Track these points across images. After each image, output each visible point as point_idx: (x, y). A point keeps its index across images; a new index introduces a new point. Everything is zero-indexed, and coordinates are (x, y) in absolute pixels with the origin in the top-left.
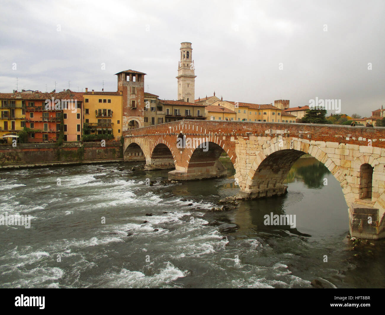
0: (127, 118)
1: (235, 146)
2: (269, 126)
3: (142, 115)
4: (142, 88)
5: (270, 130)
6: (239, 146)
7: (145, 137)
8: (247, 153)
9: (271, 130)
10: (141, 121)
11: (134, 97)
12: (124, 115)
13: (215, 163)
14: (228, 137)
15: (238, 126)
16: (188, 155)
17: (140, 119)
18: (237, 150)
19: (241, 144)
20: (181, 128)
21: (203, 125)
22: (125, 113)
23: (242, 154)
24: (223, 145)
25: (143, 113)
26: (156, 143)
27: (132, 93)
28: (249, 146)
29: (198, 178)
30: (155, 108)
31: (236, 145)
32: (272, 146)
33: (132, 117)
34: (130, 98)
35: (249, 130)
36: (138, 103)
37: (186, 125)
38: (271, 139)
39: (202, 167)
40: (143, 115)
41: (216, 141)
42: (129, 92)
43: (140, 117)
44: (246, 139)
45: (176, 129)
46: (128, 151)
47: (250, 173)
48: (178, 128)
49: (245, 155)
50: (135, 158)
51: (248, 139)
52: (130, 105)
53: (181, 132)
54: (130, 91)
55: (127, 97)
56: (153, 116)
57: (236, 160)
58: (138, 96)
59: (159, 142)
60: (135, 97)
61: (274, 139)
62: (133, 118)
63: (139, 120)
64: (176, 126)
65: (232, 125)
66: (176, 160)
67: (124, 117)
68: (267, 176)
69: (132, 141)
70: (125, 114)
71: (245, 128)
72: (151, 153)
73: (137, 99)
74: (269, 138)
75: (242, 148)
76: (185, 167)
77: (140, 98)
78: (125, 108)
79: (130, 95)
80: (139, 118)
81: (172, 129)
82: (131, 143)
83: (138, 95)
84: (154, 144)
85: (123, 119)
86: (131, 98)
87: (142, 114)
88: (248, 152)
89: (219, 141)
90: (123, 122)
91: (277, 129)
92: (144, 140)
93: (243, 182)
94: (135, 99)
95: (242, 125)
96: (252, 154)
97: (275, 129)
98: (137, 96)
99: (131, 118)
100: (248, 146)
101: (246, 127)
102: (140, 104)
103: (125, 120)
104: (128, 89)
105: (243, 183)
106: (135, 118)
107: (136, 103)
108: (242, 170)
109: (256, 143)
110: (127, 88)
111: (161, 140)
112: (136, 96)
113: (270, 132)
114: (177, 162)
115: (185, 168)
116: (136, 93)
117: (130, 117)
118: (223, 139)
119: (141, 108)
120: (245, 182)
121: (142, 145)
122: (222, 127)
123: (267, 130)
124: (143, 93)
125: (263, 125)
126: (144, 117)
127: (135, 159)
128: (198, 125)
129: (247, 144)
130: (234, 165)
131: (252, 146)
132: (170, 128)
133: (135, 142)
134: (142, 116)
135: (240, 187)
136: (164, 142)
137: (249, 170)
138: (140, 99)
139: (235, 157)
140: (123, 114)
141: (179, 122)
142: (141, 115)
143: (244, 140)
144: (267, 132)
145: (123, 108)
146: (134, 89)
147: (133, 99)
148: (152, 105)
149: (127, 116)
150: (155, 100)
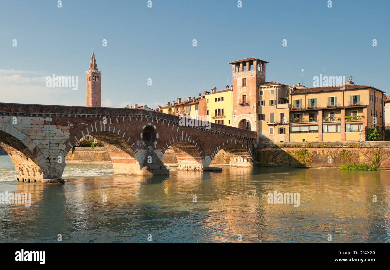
0: (237, 117)
10: (253, 119)
11: (244, 89)
12: (234, 113)
22: (235, 111)
27: (242, 86)
30: (275, 100)
33: (242, 115)
34: (240, 93)
36: (249, 97)
42: (239, 85)
43: (252, 114)
52: (240, 100)
54: (241, 84)
55: (237, 91)
56: (272, 112)
58: (249, 89)
60: (246, 90)
62: (244, 116)
63: (251, 118)
67: (234, 115)
73: (248, 92)
78: (235, 104)
79: (240, 88)
80: (251, 116)
83: (249, 87)
85: (234, 119)
86: (242, 91)
87: (254, 110)
90: (234, 121)
94: (246, 93)
99: (242, 117)
102: (251, 98)
104: (238, 81)
106: (246, 116)
107: (246, 97)
116: (247, 85)
117: (240, 114)
119: (253, 103)
126: (256, 114)
134: (254, 113)
138: (251, 91)
140: (233, 111)
142: (252, 111)
145: (233, 105)
146: (244, 80)
147: (243, 93)
148: (270, 98)
149: (237, 114)
150: (275, 90)
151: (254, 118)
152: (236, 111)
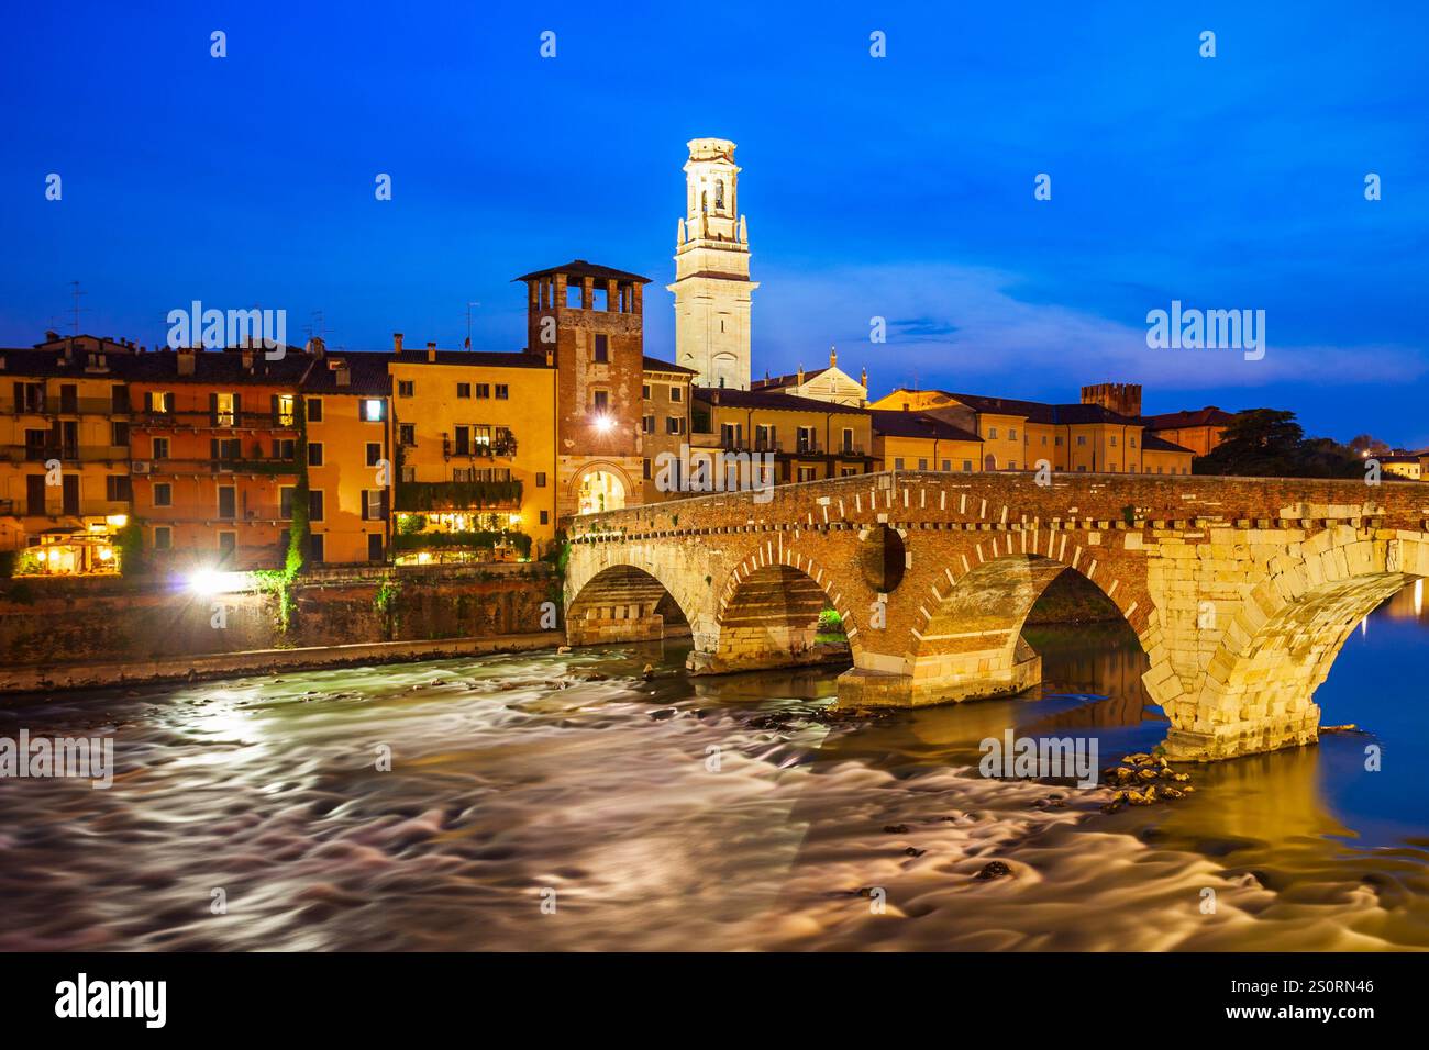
0: (576, 463)
1: (1146, 568)
2: (1295, 492)
3: (635, 449)
4: (636, 339)
5: (1299, 505)
6: (1165, 568)
7: (689, 542)
8: (1198, 592)
9: (1305, 508)
10: (632, 475)
11: (603, 374)
12: (563, 450)
13: (1008, 635)
14: (1113, 534)
15: (1159, 493)
16: (915, 607)
17: (625, 467)
18: (1156, 582)
19: (1174, 560)
20: (881, 502)
21: (994, 492)
22: (569, 443)
23: (1178, 595)
24: (1090, 563)
25: (639, 441)
26: (750, 565)
27: (593, 358)
28: (1207, 565)
29: (949, 696)
30: (682, 420)
31: (1152, 563)
32: (1313, 563)
33: (595, 458)
34: (587, 381)
35: (1208, 507)
36: (617, 400)
37: (906, 491)
38: (1307, 537)
39: (966, 651)
40: (639, 450)
41: (1057, 546)
42: (581, 353)
43: (628, 458)
44: (1196, 541)
45: (853, 505)
46: (584, 602)
47: (1215, 663)
48: (866, 504)
49: (1194, 599)
50: (613, 630)
51: (1207, 540)
52: (587, 409)
53: (882, 518)
54: (589, 350)
55: (575, 374)
57: (1152, 618)
58: (619, 373)
59: (766, 559)
60: (607, 373)
61: (1321, 539)
62: (599, 461)
63: (625, 471)
64: (853, 494)
65: (1131, 489)
66: (855, 631)
67: (561, 457)
68: (1271, 672)
69: (614, 556)
70: (568, 445)
71: (1192, 499)
72: (720, 604)
73: (614, 383)
74: (1297, 534)
75: (1178, 574)
76: (903, 656)
77: (626, 378)
78: (568, 419)
79: (588, 365)
80: (624, 463)
81: (833, 509)
82: (609, 565)
83: (617, 367)
84: (739, 568)
85: (560, 468)
86: (592, 378)
87: (635, 445)
88: (1205, 588)
89: (1070, 551)
90: (560, 477)
91: (1330, 502)
92: (682, 553)
93: (1186, 698)
94: (606, 384)
95: (1177, 489)
96: (1224, 597)
97: (1323, 503)
98: (613, 373)
99: (590, 463)
100: (1205, 569)
101: (1194, 497)
102: (626, 404)
103: (568, 470)
104: (581, 341)
105: (1185, 703)
106: (607, 462)
107: (610, 399)
108: (1179, 657)
109: (1239, 555)
110: (574, 339)
111: (775, 552)
112: (609, 372)
113: (1303, 512)
114: (860, 636)
115: (904, 659)
116: (611, 357)
117: (587, 457)
118: (1091, 542)
119: (633, 421)
120: (1193, 698)
121: (671, 572)
122: (1084, 498)
123: (1291, 508)
124: (641, 360)
125: (1271, 488)
126: (642, 459)
127: (610, 636)
128: (967, 491)
129: (1199, 558)
130: (1141, 637)
131: (1222, 566)
132: (824, 501)
133: (632, 563)
134: (634, 454)
135: (1173, 719)
136: (793, 559)
137: (1211, 655)
138: (625, 382)
139: (1147, 606)
140: (562, 444)
141: (868, 478)
142: (630, 449)
143: (1186, 543)
144: (1288, 513)
145: (560, 421)
146: (601, 342)
147: (599, 383)
148: (671, 411)
149: (573, 454)
150: (684, 387)
151: (636, 471)
152: (573, 443)
